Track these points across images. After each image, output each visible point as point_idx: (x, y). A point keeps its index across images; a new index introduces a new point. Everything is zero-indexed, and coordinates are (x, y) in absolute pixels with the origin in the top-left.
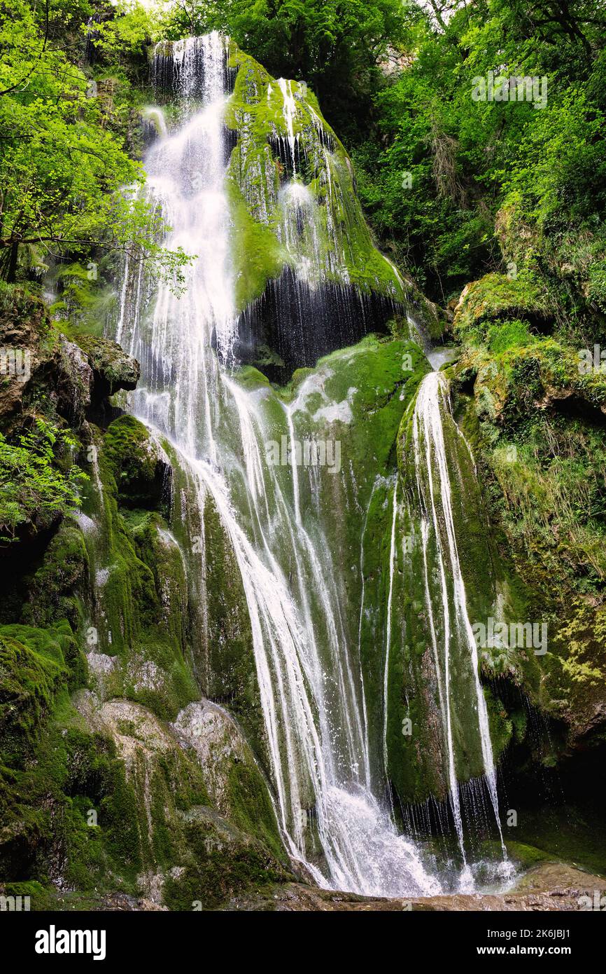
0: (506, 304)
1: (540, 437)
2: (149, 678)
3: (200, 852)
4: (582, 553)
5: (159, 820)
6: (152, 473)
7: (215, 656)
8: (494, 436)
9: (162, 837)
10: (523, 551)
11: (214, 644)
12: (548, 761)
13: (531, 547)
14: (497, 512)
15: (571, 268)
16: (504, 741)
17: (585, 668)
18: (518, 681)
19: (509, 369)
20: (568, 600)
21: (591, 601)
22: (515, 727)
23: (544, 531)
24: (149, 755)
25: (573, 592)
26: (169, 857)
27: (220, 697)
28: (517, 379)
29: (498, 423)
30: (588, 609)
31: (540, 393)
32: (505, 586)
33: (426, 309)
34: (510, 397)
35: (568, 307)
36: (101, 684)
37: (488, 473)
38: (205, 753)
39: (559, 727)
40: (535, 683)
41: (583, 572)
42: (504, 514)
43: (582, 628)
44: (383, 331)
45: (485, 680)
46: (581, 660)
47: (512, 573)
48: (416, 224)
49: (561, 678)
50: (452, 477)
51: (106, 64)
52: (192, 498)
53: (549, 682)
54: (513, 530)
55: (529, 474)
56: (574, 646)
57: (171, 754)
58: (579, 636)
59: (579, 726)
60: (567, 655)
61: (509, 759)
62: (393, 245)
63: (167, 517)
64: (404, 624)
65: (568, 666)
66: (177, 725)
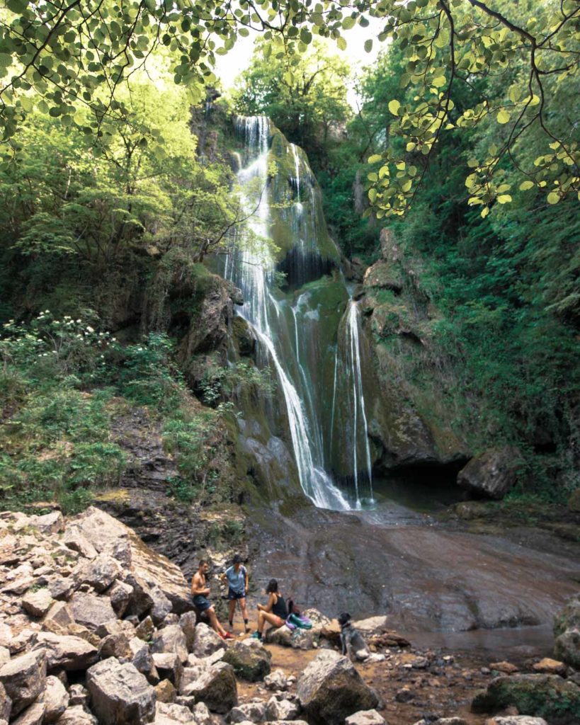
0: (386, 282)
1: (395, 344)
2: (257, 429)
3: (286, 495)
4: (407, 393)
5: (273, 484)
6: (251, 344)
7: (275, 420)
8: (378, 340)
9: (275, 490)
10: (385, 387)
11: (275, 415)
12: (388, 465)
13: (388, 386)
14: (376, 370)
15: (413, 273)
16: (375, 459)
17: (405, 436)
18: (382, 439)
19: (387, 315)
20: (401, 410)
21: (409, 411)
22: (379, 453)
23: (394, 382)
24: (266, 461)
25: (403, 406)
26: (277, 497)
27: (278, 436)
28: (390, 320)
29: (380, 335)
30: (408, 414)
31: (398, 327)
32: (378, 400)
33: (346, 263)
34: (386, 326)
35: (408, 284)
36: (244, 432)
37: (374, 353)
38: (279, 458)
39: (394, 455)
40: (387, 440)
41: (407, 400)
42: (379, 371)
43: (405, 421)
44: (329, 274)
45: (369, 436)
46: (404, 433)
47: (380, 395)
48: (343, 220)
49: (396, 439)
50: (361, 354)
51: (213, 123)
52: (264, 353)
53: (392, 440)
54: (381, 378)
55: (390, 357)
56: (402, 427)
57: (272, 460)
58: (404, 424)
59: (402, 456)
60: (399, 430)
61: (376, 464)
62: (332, 228)
63: (255, 360)
64: (339, 410)
65: (399, 434)
66: (268, 447)
